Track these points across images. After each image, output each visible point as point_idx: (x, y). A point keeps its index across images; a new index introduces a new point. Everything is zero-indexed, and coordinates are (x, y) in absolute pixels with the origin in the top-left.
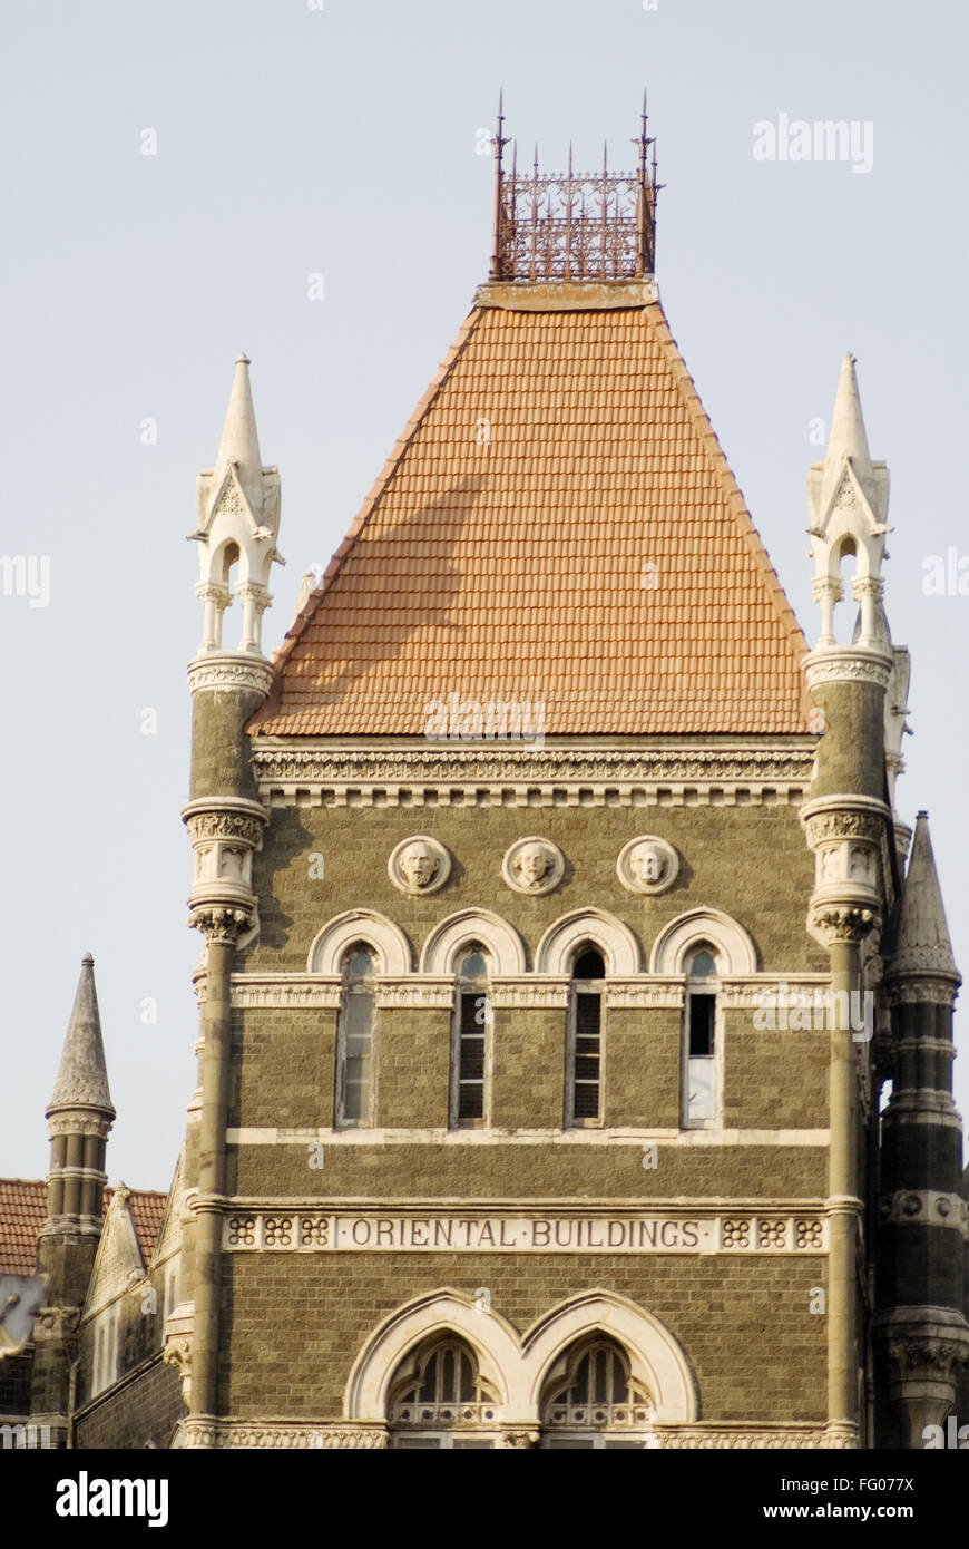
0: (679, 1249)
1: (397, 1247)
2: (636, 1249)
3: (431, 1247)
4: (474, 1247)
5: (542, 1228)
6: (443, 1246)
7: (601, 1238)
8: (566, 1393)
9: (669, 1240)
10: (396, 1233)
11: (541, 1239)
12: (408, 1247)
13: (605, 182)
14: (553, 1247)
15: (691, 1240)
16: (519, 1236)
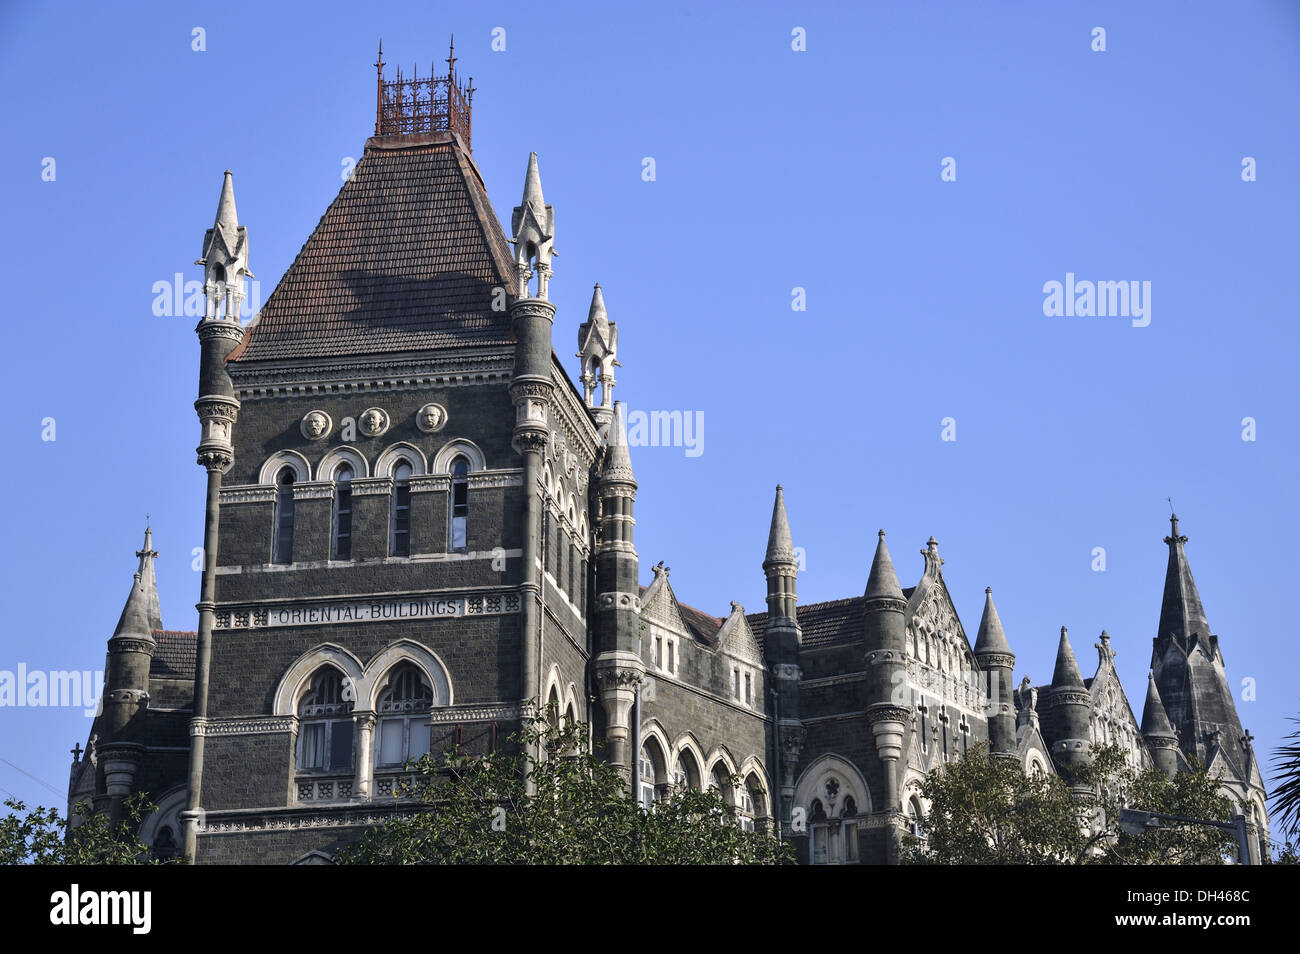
0: (446, 615)
1: (302, 623)
2: (424, 616)
3: (320, 622)
4: (341, 621)
5: (376, 609)
6: (326, 621)
7: (406, 612)
8: (390, 695)
9: (441, 611)
10: (302, 616)
11: (376, 614)
12: (308, 622)
13: (432, 83)
14: (382, 618)
15: (451, 610)
16: (365, 615)
